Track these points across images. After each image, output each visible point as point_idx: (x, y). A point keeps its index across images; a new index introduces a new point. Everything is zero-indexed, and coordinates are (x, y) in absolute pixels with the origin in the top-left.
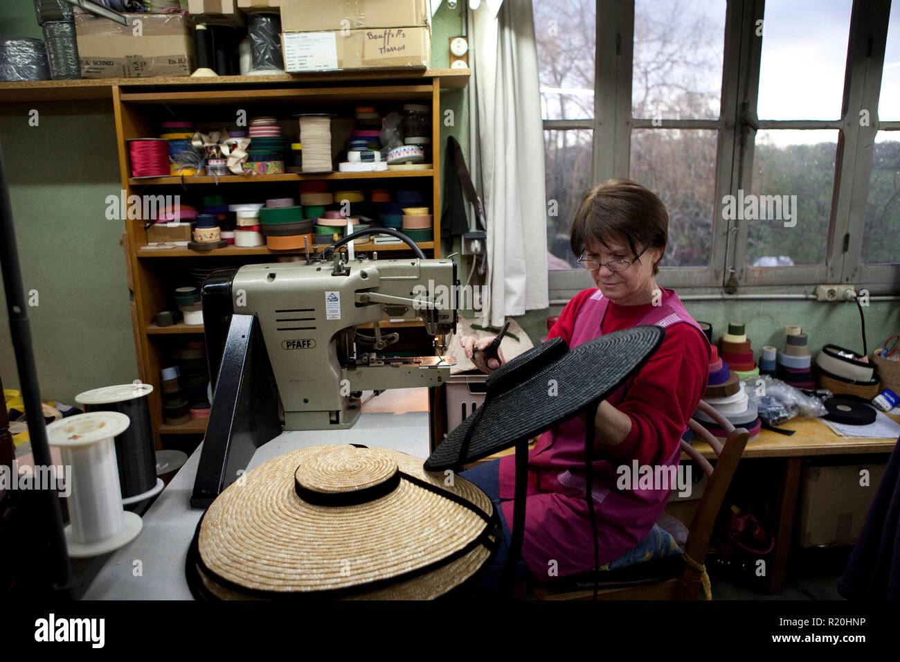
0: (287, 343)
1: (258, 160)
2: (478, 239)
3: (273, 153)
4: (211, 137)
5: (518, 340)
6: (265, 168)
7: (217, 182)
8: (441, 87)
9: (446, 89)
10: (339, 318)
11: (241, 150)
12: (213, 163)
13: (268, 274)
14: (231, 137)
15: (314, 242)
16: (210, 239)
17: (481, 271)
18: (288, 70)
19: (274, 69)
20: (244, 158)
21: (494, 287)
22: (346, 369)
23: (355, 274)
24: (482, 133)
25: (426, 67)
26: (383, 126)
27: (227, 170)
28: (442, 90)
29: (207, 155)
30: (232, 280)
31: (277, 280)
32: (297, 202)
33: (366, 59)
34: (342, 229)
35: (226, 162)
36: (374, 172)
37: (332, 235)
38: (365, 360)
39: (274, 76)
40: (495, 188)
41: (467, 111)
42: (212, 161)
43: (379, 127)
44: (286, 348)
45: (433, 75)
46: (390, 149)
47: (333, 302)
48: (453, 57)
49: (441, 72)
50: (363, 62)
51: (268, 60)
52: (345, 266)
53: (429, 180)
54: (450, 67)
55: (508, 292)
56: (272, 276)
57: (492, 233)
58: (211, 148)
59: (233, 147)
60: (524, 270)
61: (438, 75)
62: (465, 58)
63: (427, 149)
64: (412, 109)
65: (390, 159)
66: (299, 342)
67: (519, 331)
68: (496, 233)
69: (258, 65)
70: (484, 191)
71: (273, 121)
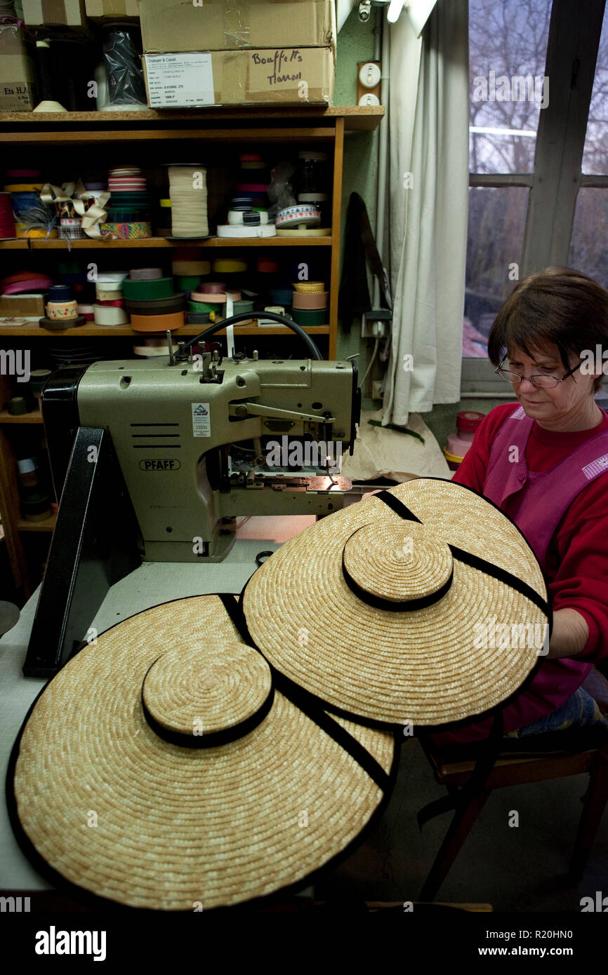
0: (146, 463)
1: (119, 221)
2: (382, 321)
3: (137, 212)
4: (64, 190)
5: (422, 441)
6: (127, 231)
7: (69, 247)
8: (345, 129)
9: (351, 132)
10: (209, 435)
11: (99, 207)
12: (66, 223)
13: (121, 377)
14: (87, 190)
15: (186, 322)
16: (65, 316)
17: (384, 357)
18: (152, 106)
19: (136, 103)
20: (102, 217)
21: (397, 379)
22: (218, 490)
23: (229, 380)
24: (392, 189)
25: (327, 103)
26: (272, 179)
27: (82, 232)
28: (346, 132)
29: (58, 213)
30: (77, 383)
31: (133, 385)
32: (167, 272)
33: (251, 91)
34: (220, 308)
35: (81, 221)
36: (258, 239)
37: (209, 314)
38: (241, 480)
39: (135, 112)
40: (405, 260)
41: (376, 160)
42: (64, 220)
43: (267, 181)
44: (144, 467)
45: (336, 114)
46: (279, 208)
47: (202, 416)
48: (361, 89)
49: (347, 110)
50: (248, 96)
51: (128, 90)
52: (218, 369)
53: (327, 250)
54: (357, 104)
55: (414, 385)
56: (127, 380)
57: (399, 315)
58: (63, 204)
59: (89, 203)
60: (435, 359)
61: (342, 114)
62: (377, 90)
63: (325, 209)
64: (308, 157)
65: (280, 222)
66: (159, 462)
67: (424, 429)
68: (404, 315)
69: (116, 98)
70: (392, 262)
71: (136, 171)
